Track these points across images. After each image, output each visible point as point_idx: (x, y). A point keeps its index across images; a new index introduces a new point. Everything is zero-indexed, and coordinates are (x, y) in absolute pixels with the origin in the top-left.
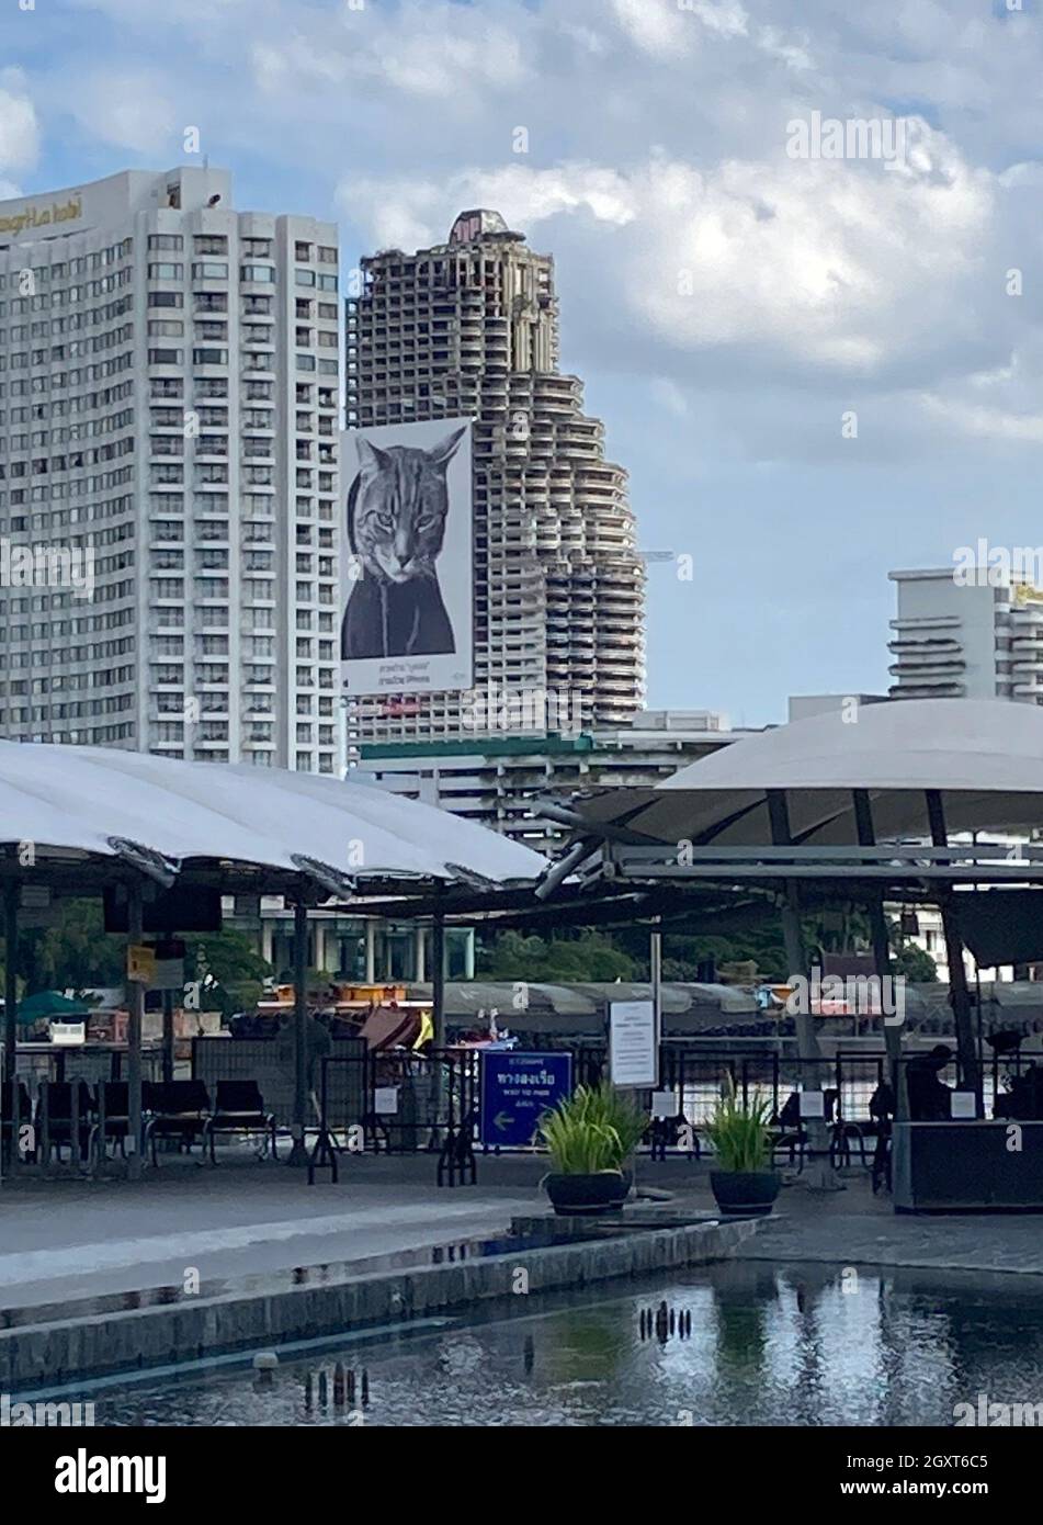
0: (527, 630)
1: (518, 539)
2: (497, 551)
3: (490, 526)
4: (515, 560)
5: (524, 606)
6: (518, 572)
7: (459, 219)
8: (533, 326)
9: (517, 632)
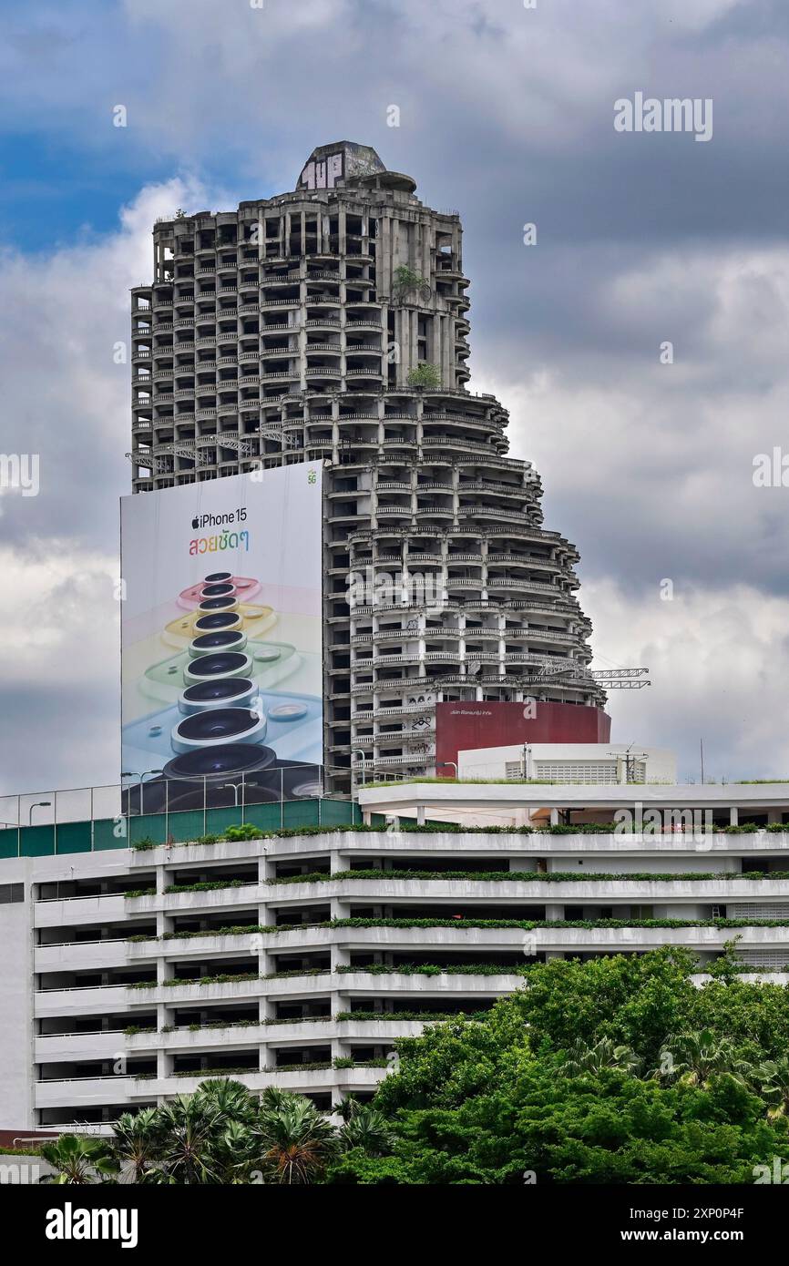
3: (353, 632)
4: (390, 684)
5: (407, 758)
6: (398, 703)
7: (312, 159)
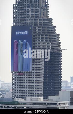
0: (41, 62)
1: (40, 46)
2: (36, 48)
3: (35, 44)
8: (44, 10)
9: (39, 62)
